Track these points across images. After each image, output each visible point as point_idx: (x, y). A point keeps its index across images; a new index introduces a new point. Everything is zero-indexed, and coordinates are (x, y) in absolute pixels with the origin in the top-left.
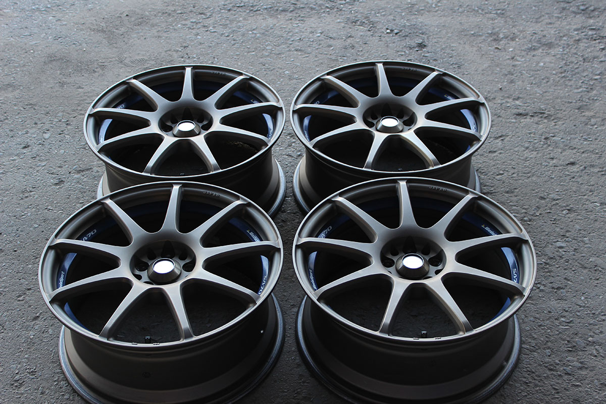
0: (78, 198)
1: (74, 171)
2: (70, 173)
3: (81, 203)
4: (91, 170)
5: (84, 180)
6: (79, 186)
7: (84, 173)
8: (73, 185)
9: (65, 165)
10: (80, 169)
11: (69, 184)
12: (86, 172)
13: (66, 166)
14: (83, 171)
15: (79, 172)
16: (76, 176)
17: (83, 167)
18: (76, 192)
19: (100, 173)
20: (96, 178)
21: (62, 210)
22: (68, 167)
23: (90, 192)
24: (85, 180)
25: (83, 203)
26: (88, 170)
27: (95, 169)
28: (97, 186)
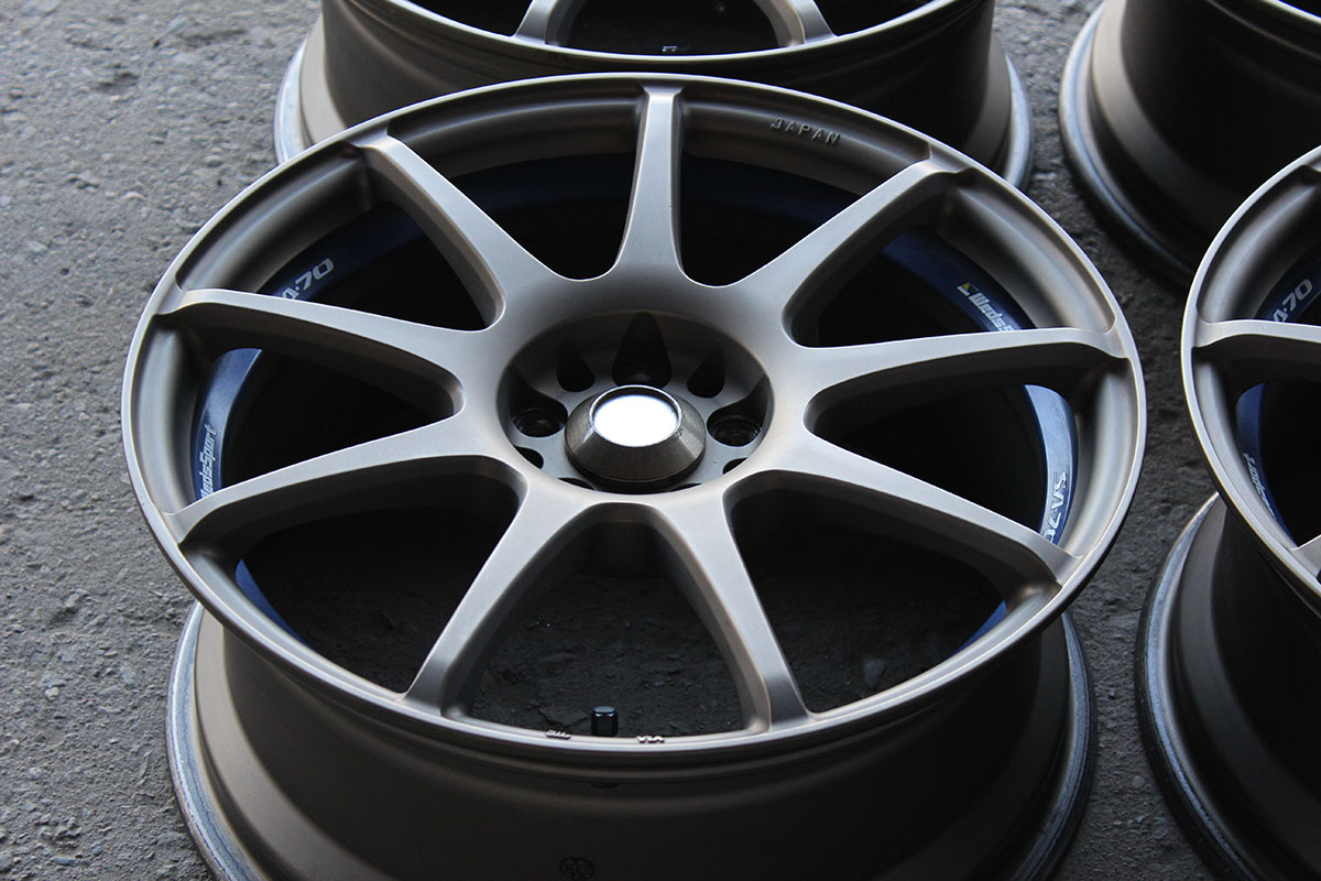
0: (200, 145)
1: (175, 40)
2: (157, 44)
3: (211, 165)
4: (241, 40)
5: (216, 76)
6: (200, 97)
7: (215, 47)
8: (174, 95)
9: (136, 15)
10: (196, 31)
11: (157, 86)
12: (225, 45)
13: (143, 17)
14: (208, 40)
15: (193, 42)
16: (184, 58)
17: (208, 24)
18: (190, 120)
19: (281, 52)
20: (265, 70)
21: (139, 189)
22: (148, 23)
23: (246, 124)
24: (221, 74)
25: (220, 164)
26: (228, 35)
27: (259, 33)
28: (270, 99)
